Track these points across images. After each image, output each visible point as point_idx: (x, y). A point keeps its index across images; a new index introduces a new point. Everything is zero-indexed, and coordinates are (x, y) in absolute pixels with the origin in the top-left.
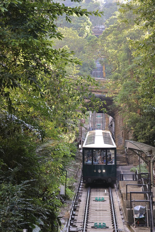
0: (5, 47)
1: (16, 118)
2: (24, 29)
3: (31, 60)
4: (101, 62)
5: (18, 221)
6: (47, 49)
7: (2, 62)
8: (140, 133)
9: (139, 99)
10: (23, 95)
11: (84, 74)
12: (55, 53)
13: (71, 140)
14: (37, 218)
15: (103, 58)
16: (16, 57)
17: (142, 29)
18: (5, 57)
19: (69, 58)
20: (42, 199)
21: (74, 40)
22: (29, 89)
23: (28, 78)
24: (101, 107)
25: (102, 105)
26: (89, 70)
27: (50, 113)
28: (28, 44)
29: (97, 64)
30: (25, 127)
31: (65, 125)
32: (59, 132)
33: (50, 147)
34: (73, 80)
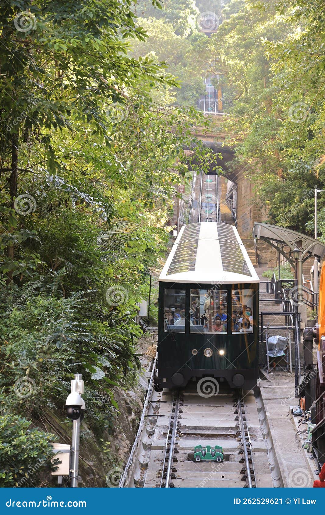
0: (43, 53)
1: (63, 182)
2: (77, 19)
3: (88, 77)
4: (214, 82)
5: (66, 361)
6: (118, 58)
7: (38, 80)
8: (281, 210)
9: (280, 150)
10: (74, 141)
11: (185, 104)
12: (132, 65)
13: (159, 223)
14: (98, 356)
15: (218, 76)
16: (63, 72)
17: (289, 21)
18: (43, 72)
19: (158, 75)
20: (108, 323)
21: (168, 42)
22: (86, 131)
23: (84, 110)
24: (213, 165)
25: (215, 161)
26: (194, 96)
27: (123, 175)
28: (84, 47)
29: (207, 87)
30: (78, 199)
31: (148, 195)
32: (138, 208)
33: (122, 235)
34: (164, 115)
